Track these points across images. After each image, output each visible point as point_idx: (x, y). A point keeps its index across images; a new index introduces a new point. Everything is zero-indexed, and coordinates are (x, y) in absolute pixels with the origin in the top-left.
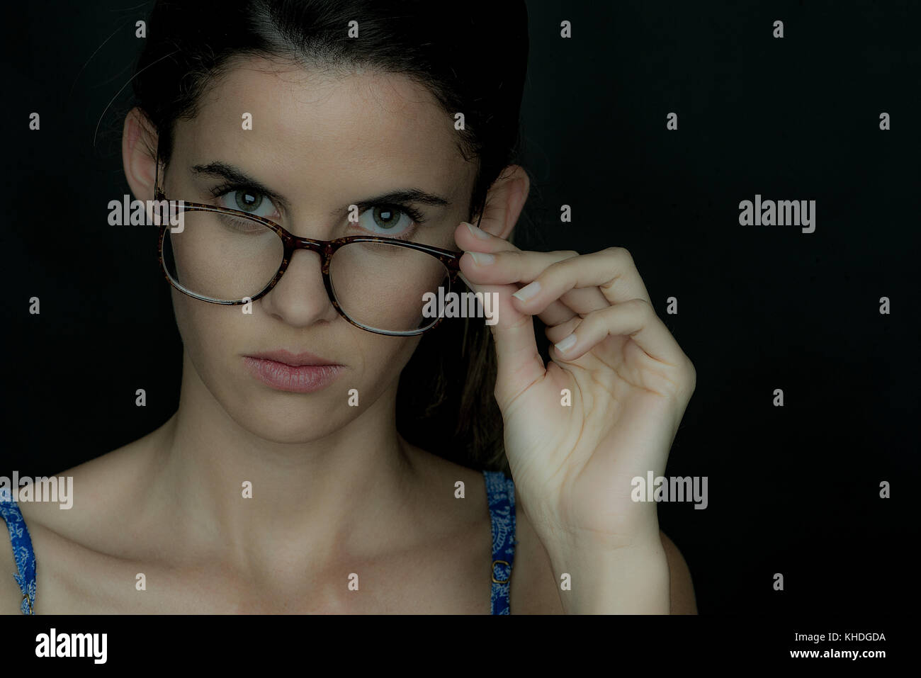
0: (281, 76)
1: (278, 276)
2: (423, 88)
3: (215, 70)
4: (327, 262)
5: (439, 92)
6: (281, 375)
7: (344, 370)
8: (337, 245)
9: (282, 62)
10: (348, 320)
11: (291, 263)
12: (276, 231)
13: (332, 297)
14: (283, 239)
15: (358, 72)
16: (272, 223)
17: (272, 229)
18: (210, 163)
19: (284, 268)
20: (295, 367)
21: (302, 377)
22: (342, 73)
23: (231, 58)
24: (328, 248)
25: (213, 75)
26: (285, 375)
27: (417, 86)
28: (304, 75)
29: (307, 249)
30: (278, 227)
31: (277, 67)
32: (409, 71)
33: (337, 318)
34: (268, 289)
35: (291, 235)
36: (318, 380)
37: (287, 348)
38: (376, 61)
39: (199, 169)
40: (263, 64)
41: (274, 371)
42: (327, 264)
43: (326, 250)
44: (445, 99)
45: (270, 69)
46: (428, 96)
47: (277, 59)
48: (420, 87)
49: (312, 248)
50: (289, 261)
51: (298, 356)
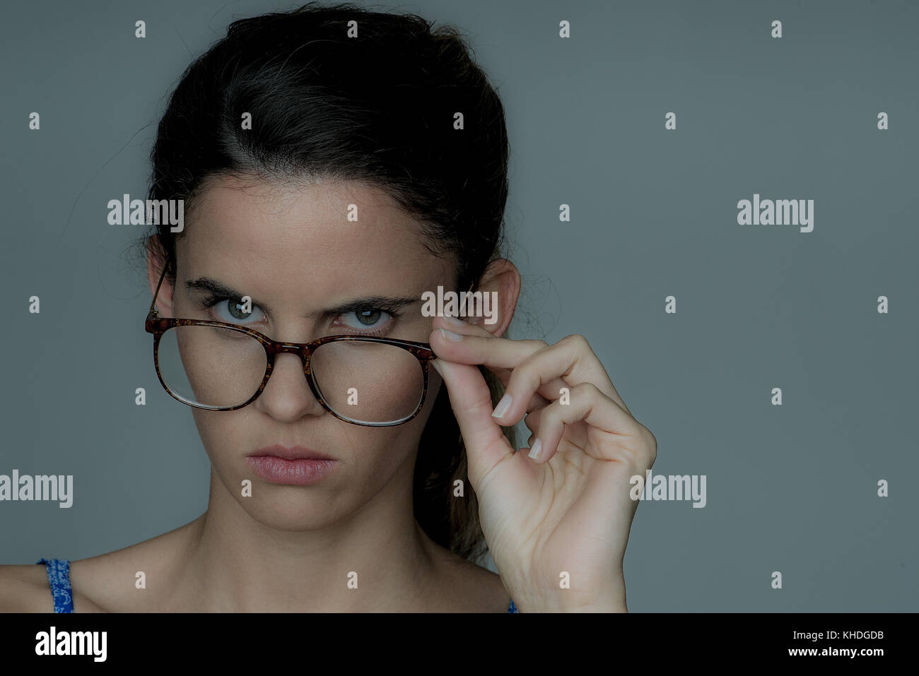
0: (248, 191)
1: (265, 381)
2: (383, 193)
3: (196, 191)
4: (307, 363)
5: (398, 194)
6: (279, 469)
7: (337, 464)
8: (313, 347)
9: (247, 178)
10: (335, 415)
11: (275, 367)
12: (256, 338)
13: (317, 396)
14: (264, 344)
15: (318, 182)
16: (252, 331)
17: (253, 336)
18: (197, 279)
19: (269, 372)
20: (292, 461)
21: (299, 470)
22: (302, 184)
23: (206, 178)
24: (306, 350)
25: (194, 195)
26: (283, 470)
27: (376, 191)
28: (268, 188)
29: (286, 352)
30: (258, 334)
31: (244, 183)
32: (365, 177)
33: (325, 414)
34: (258, 393)
35: (270, 341)
36: (313, 473)
37: (281, 443)
38: (333, 170)
39: (190, 284)
40: (232, 181)
41: (272, 467)
42: (307, 365)
43: (304, 352)
44: (405, 201)
45: (238, 186)
46: (388, 199)
47: (243, 176)
48: (378, 191)
49: (291, 351)
50: (273, 366)
51: (291, 449)
